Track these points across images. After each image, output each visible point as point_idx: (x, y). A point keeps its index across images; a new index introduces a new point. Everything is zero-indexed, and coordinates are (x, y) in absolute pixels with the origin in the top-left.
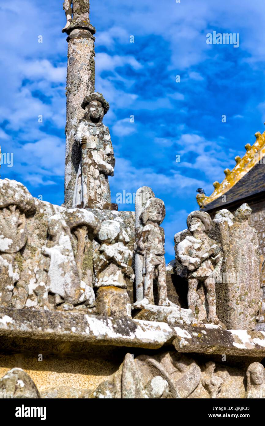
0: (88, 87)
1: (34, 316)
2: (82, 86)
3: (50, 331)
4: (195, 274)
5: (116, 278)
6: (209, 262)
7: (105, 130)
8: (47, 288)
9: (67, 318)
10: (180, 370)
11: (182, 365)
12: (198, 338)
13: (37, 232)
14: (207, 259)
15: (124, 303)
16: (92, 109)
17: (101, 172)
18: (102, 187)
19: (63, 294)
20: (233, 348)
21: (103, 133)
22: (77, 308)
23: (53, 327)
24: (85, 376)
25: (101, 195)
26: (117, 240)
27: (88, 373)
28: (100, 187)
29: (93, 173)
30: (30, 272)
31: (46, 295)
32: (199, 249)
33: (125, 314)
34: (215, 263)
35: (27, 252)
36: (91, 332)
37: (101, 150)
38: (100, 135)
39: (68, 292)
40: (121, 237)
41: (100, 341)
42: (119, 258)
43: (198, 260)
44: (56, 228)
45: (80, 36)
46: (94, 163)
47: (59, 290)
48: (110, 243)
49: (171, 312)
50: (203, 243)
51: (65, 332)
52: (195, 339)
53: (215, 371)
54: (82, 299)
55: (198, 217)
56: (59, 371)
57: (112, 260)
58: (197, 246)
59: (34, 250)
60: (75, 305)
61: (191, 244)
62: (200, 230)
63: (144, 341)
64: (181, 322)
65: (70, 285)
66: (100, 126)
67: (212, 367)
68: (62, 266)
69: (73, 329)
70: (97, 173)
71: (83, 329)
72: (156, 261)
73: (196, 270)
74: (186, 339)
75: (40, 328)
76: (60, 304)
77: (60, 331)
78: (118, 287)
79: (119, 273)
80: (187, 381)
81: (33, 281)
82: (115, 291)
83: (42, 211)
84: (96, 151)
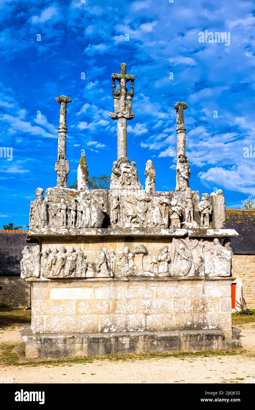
0: (182, 150)
1: (146, 230)
2: (180, 150)
3: (149, 234)
4: (202, 213)
5: (175, 216)
6: (207, 209)
7: (185, 165)
8: (152, 221)
9: (155, 230)
10: (191, 241)
11: (192, 240)
12: (195, 233)
13: (151, 206)
14: (206, 208)
15: (178, 223)
16: (181, 159)
17: (184, 179)
18: (184, 183)
19: (157, 223)
20: (206, 235)
21: (185, 166)
22: (162, 226)
23: (150, 232)
24: (164, 244)
25: (183, 186)
26: (176, 205)
27: (165, 243)
28: (183, 183)
29: (181, 179)
30: (149, 217)
31: (152, 223)
32: (204, 205)
33: (178, 226)
34: (209, 209)
35: (148, 212)
36: (161, 233)
37: (184, 171)
38: (184, 167)
39: (158, 222)
40: (177, 205)
41: (164, 236)
42: (176, 210)
43: (203, 209)
44: (155, 205)
45: (180, 132)
46: (182, 176)
47: (156, 222)
48: (174, 206)
49: (190, 225)
50: (205, 203)
51: (154, 234)
52: (194, 233)
53: (203, 241)
54: (163, 224)
55: (204, 196)
56: (156, 243)
57: (174, 211)
58: (203, 204)
59: (150, 211)
60: (161, 225)
61: (201, 204)
62: (204, 199)
63: (177, 235)
64: (193, 228)
65: (159, 220)
66: (183, 164)
67: (202, 240)
68: (156, 216)
69: (156, 233)
70: (182, 179)
71: (159, 233)
72: (190, 210)
73: (202, 211)
74: (191, 234)
75: (147, 233)
76: (156, 225)
77: (152, 234)
78: (176, 219)
79: (176, 215)
80: (193, 244)
81: (149, 219)
82: (175, 220)
83: (152, 200)
84: (182, 172)
